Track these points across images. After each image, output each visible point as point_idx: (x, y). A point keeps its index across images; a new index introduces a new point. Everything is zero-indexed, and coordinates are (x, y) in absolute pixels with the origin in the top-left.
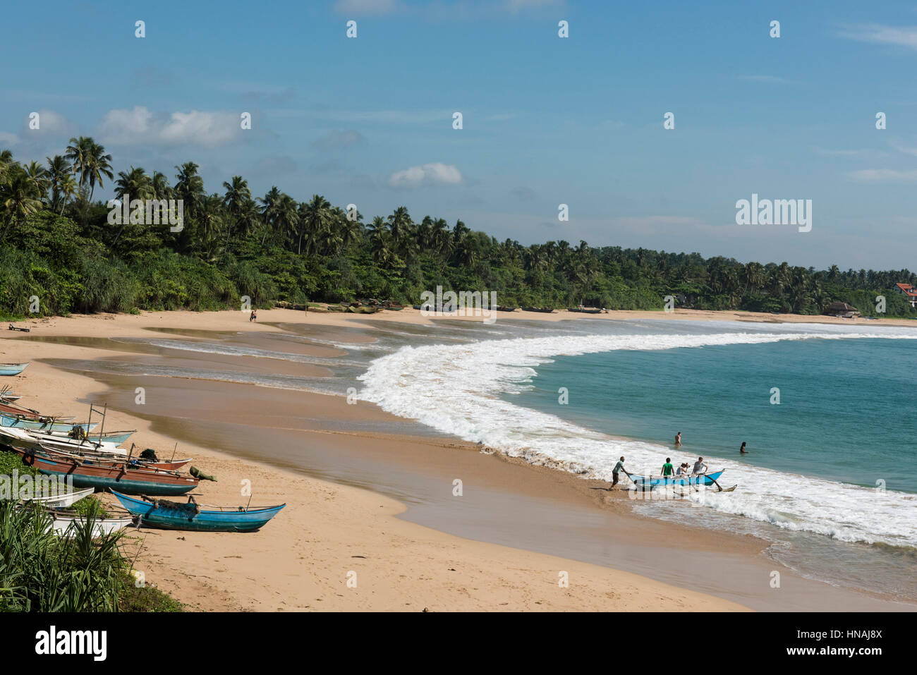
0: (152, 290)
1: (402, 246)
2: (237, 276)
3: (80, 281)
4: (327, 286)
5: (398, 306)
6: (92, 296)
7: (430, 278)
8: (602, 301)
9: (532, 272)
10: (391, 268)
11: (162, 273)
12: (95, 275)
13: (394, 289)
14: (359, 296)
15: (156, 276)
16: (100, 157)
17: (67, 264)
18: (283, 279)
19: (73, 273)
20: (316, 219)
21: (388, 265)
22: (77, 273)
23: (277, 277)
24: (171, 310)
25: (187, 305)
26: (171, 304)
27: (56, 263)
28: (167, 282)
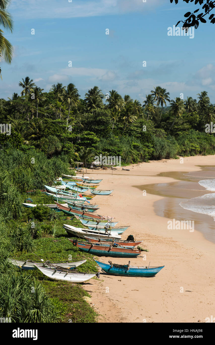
0: (185, 148)
3: (153, 147)
6: (158, 153)
11: (189, 140)
12: (159, 144)
15: (186, 142)
16: (165, 94)
17: (148, 141)
19: (150, 145)
22: (152, 144)
24: (193, 156)
25: (200, 153)
26: (193, 153)
27: (143, 141)
28: (191, 144)
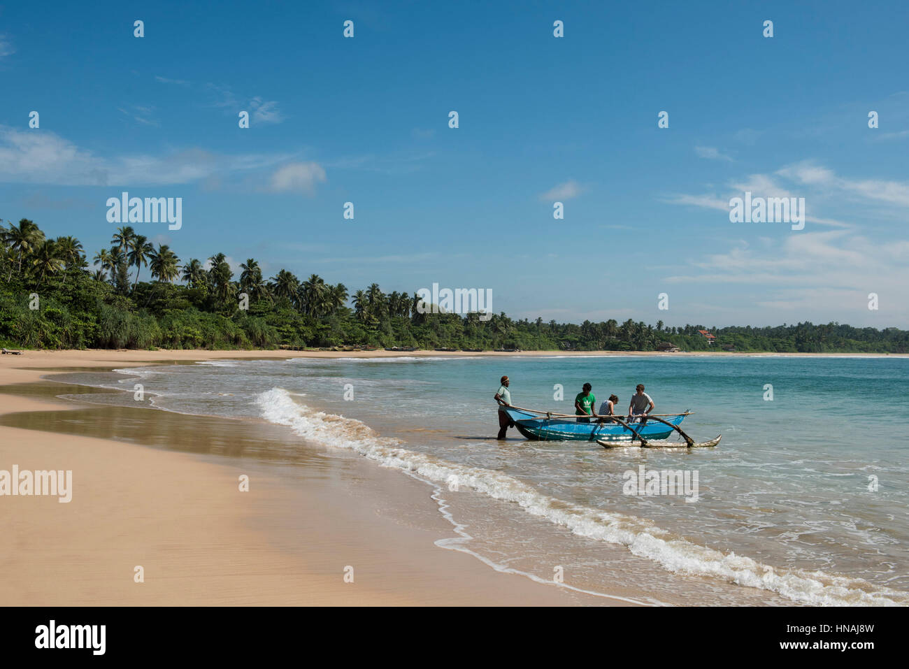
0: (172, 334)
1: (377, 309)
2: (247, 326)
3: (97, 322)
4: (321, 336)
5: (374, 348)
6: (109, 334)
7: (397, 331)
8: (516, 345)
9: (468, 327)
10: (369, 324)
12: (111, 317)
13: (371, 338)
14: (346, 343)
15: (174, 324)
16: (144, 245)
17: (86, 310)
18: (285, 330)
19: (89, 315)
20: (314, 290)
21: (368, 322)
22: (94, 316)
23: (281, 328)
24: (189, 349)
25: (204, 345)
26: (189, 344)
27: (76, 308)
28: (185, 328)
